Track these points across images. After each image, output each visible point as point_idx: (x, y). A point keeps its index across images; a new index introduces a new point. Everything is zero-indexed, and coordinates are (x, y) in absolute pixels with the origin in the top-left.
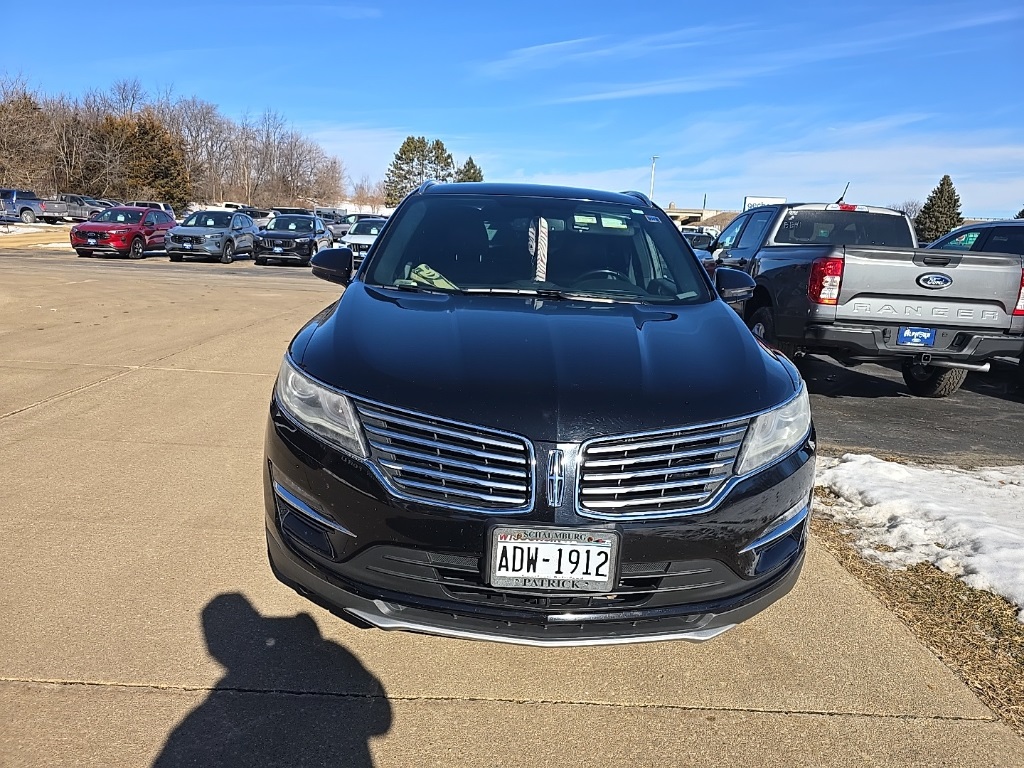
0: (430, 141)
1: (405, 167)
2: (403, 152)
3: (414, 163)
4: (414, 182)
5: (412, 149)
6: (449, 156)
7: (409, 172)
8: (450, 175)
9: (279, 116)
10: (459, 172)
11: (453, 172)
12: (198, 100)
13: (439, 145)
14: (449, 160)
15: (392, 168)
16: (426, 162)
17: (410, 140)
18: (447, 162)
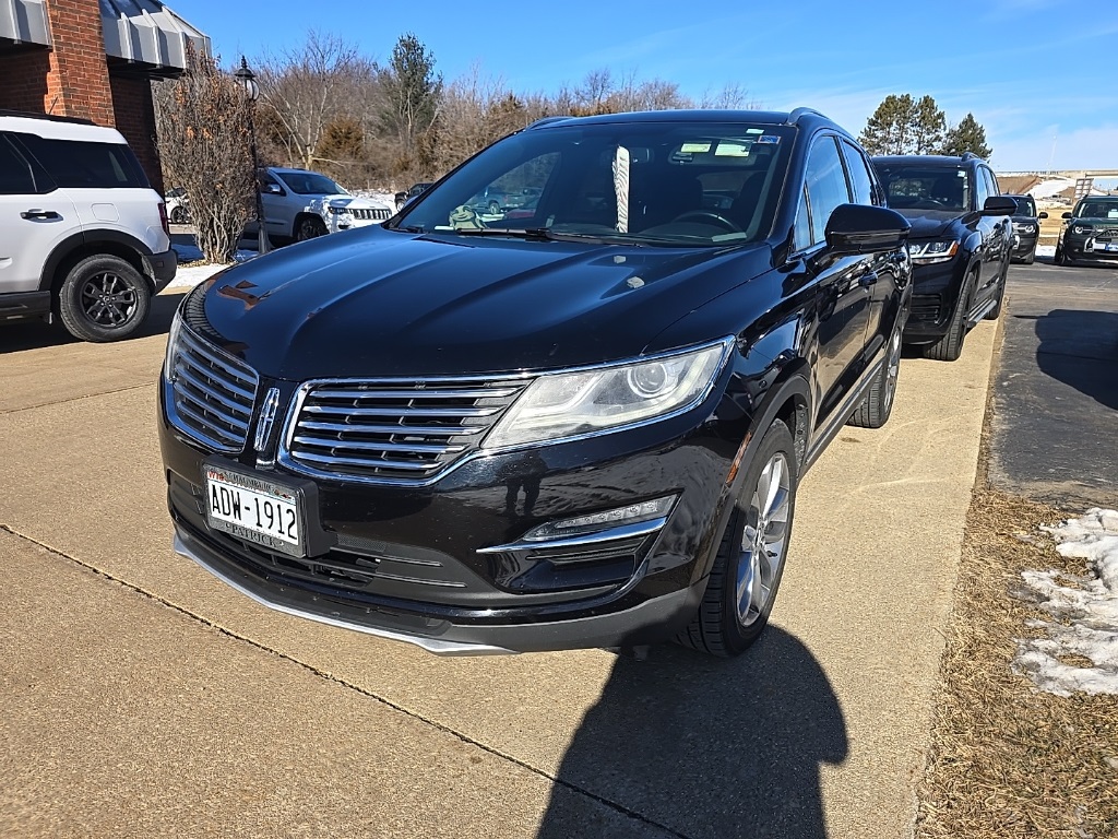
0: (917, 98)
1: (879, 134)
2: (878, 115)
3: (892, 128)
4: (889, 150)
5: (893, 111)
6: (941, 116)
7: (884, 139)
8: (938, 139)
9: (740, 89)
10: (951, 134)
11: (942, 134)
12: (660, 82)
13: (928, 103)
14: (940, 121)
15: (862, 136)
16: (908, 125)
17: (891, 100)
18: (936, 121)
